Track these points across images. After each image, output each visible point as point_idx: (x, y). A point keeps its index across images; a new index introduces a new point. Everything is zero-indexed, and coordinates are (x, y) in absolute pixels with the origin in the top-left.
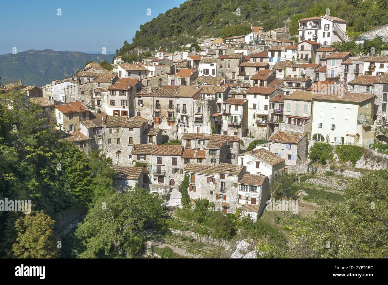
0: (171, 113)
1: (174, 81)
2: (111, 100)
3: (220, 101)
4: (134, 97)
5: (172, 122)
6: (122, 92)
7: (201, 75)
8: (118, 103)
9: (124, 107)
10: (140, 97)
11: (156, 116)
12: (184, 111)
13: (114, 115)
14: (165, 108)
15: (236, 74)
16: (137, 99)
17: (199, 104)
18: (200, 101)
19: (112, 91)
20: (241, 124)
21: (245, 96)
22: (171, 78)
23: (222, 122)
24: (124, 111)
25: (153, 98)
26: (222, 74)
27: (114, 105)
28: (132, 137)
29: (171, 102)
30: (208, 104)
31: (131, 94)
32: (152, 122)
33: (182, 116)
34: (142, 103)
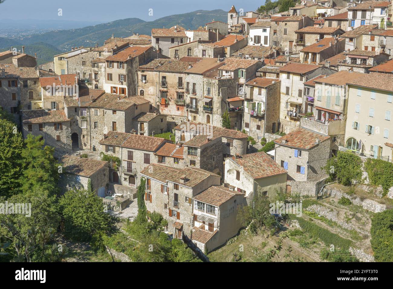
0: (180, 94)
1: (205, 51)
2: (108, 74)
3: (242, 80)
4: (137, 71)
5: (180, 105)
6: (121, 63)
7: (251, 43)
8: (115, 77)
9: (122, 84)
10: (143, 71)
11: (162, 96)
12: (194, 92)
13: (112, 92)
14: (173, 87)
15: (294, 43)
16: (140, 73)
17: (209, 84)
18: (210, 80)
19: (110, 62)
20: (264, 115)
21: (278, 75)
22: (202, 47)
23: (244, 110)
24: (122, 88)
25: (158, 73)
26: (276, 43)
27: (111, 80)
28: (116, 122)
29: (180, 79)
30: (218, 85)
31: (132, 66)
32: (158, 103)
33: (192, 99)
34: (145, 79)
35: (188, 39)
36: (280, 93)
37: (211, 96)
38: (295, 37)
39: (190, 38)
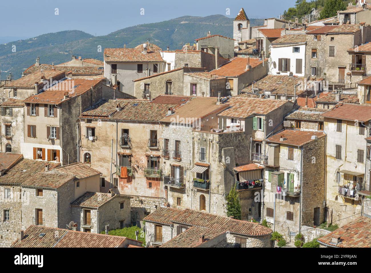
0: (154, 159)
1: (195, 85)
2: (29, 126)
3: (260, 135)
4: (78, 121)
5: (154, 179)
6: (51, 108)
7: (274, 71)
8: (42, 132)
9: (53, 143)
10: (89, 121)
11: (122, 164)
12: (177, 155)
13: (35, 158)
14: (141, 148)
15: (347, 71)
16: (84, 125)
17: (203, 141)
18: (205, 135)
19: (33, 105)
20: (298, 194)
21: (321, 124)
22: (190, 79)
23: (264, 186)
24: (53, 150)
25: (115, 124)
26: (316, 71)
27: (35, 136)
28: (41, 210)
29: (154, 133)
30: (219, 143)
31: (70, 113)
32: (115, 176)
33: (173, 167)
34: (93, 134)
35: (167, 65)
36: (325, 156)
37: (206, 162)
38: (348, 60)
39: (169, 64)
